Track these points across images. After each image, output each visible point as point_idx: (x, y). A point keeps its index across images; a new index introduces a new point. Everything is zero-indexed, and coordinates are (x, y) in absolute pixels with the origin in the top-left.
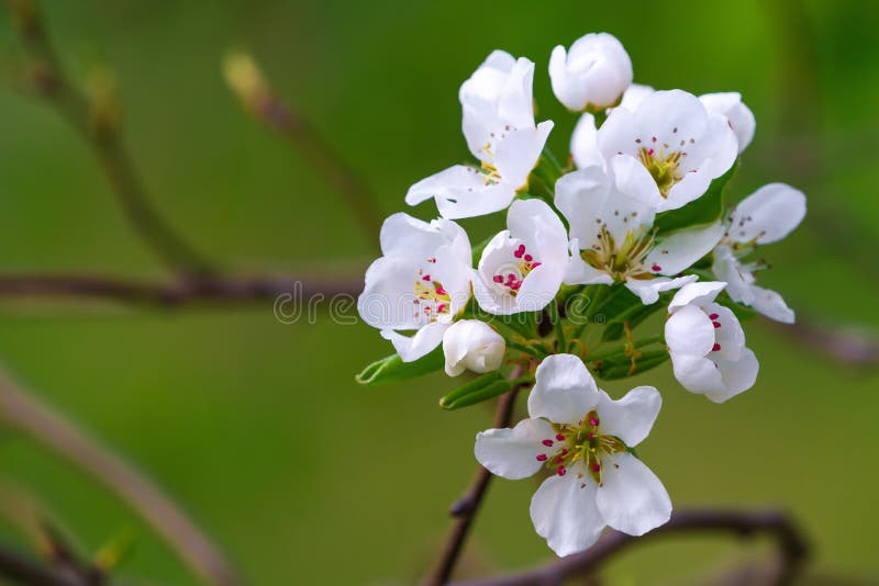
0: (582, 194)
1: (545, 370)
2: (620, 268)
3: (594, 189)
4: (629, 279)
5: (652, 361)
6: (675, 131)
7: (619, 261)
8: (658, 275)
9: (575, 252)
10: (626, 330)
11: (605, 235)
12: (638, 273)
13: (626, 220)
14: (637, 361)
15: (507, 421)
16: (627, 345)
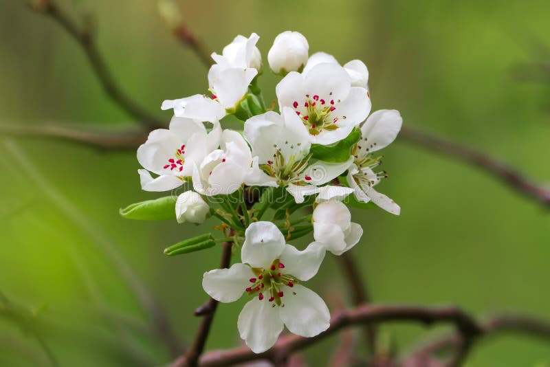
0: (262, 129)
1: (250, 232)
2: (285, 177)
3: (270, 126)
4: (290, 184)
5: (301, 232)
6: (331, 94)
7: (285, 173)
8: (309, 184)
9: (256, 165)
10: (287, 214)
11: (279, 154)
12: (296, 181)
13: (292, 147)
14: (291, 233)
15: (226, 264)
16: (286, 223)
